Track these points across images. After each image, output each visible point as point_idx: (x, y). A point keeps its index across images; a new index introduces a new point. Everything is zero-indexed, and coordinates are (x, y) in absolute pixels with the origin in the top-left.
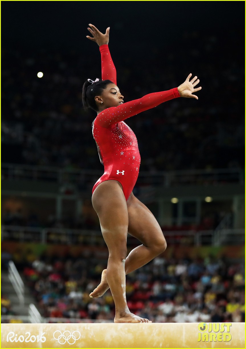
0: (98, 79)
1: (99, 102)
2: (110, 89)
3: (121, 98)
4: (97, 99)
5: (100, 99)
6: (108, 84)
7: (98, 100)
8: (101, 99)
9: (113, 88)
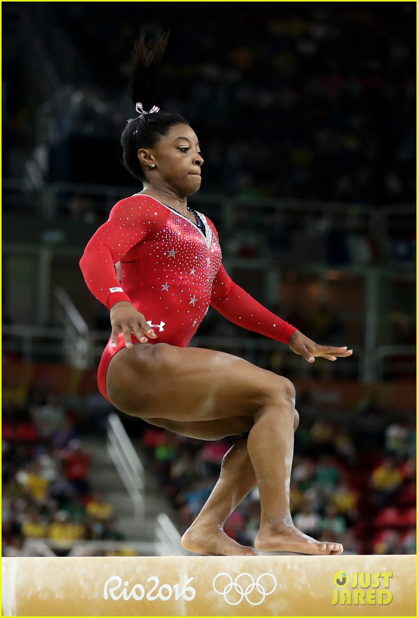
0: (157, 108)
1: (144, 162)
2: (176, 138)
3: (198, 163)
4: (143, 155)
5: (150, 157)
6: (174, 125)
7: (145, 157)
8: (152, 157)
9: (182, 136)
